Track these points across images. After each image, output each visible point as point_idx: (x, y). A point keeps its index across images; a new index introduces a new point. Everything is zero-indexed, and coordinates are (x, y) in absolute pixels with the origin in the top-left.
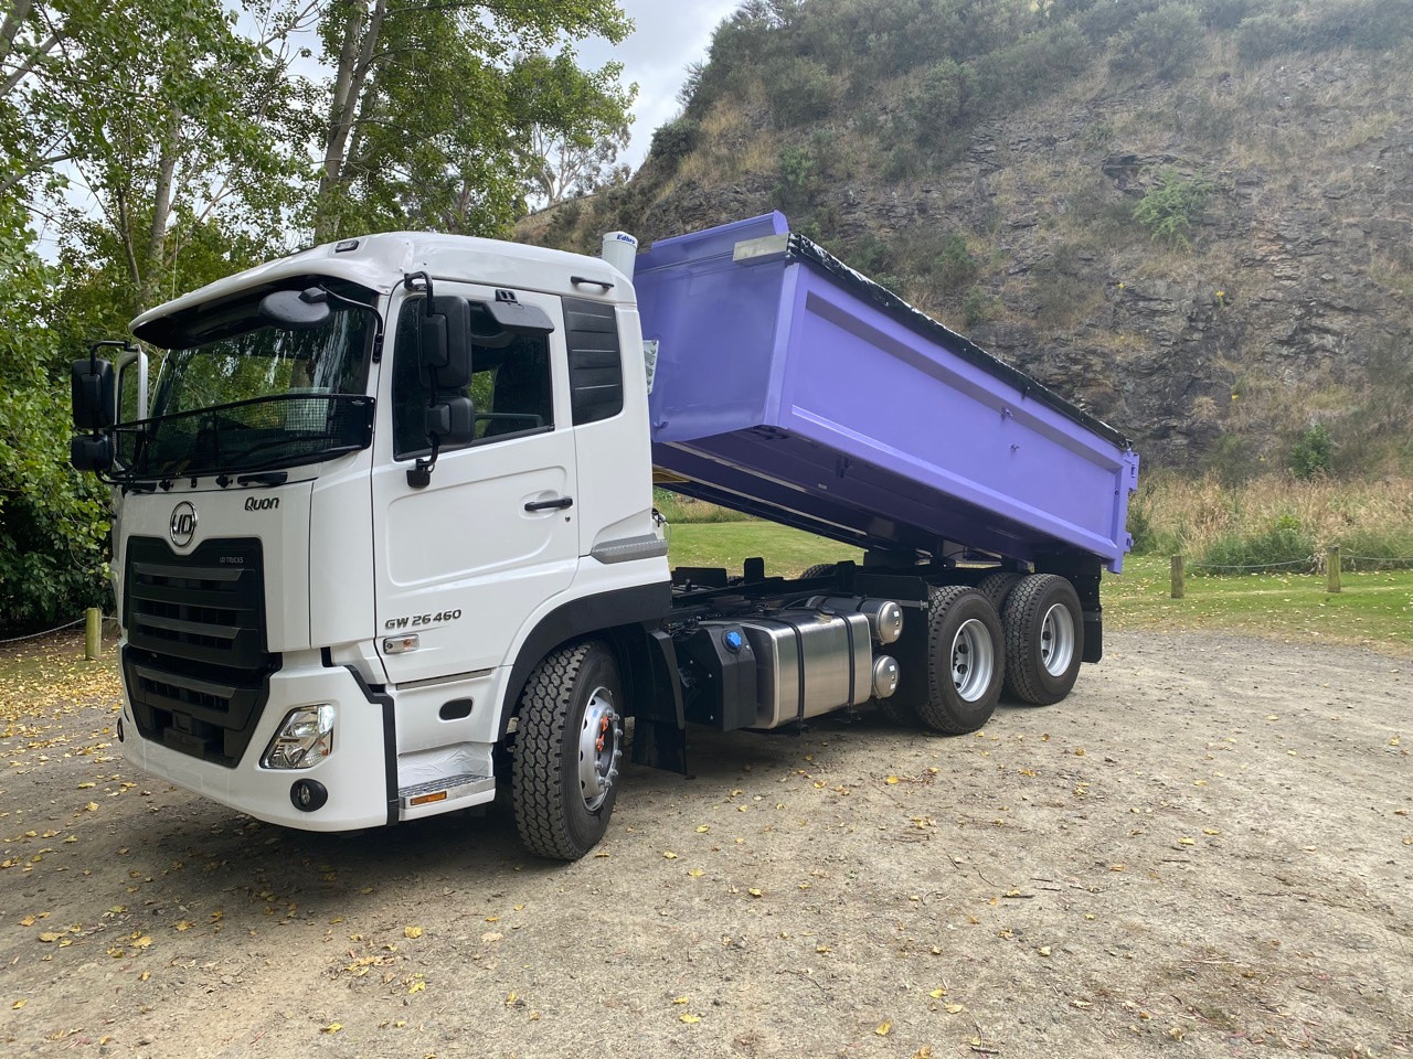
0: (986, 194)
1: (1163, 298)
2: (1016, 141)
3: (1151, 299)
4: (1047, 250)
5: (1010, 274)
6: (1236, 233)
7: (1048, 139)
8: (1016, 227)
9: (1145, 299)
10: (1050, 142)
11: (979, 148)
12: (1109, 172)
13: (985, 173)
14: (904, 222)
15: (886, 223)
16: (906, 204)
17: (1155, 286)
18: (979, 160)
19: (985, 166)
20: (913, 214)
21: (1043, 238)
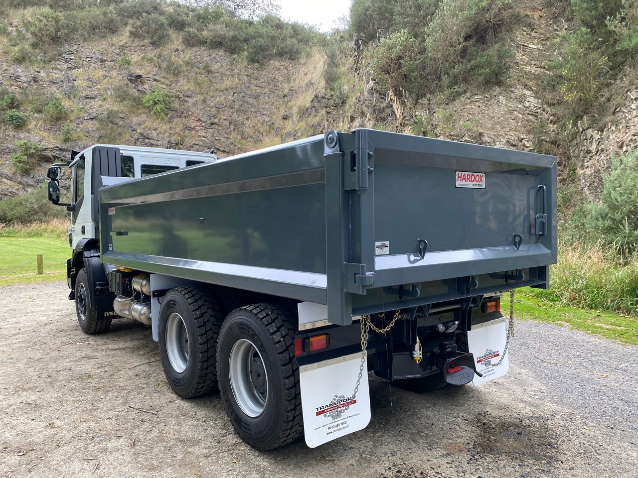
0: (71, 79)
1: (156, 139)
2: (85, 57)
3: (151, 139)
4: (103, 111)
5: (85, 119)
6: (183, 116)
7: (101, 59)
8: (87, 97)
9: (148, 139)
10: (102, 61)
11: (67, 56)
12: (130, 80)
13: (70, 69)
14: (26, 85)
15: (15, 84)
16: (26, 76)
17: (152, 133)
18: (66, 61)
19: (69, 65)
20: (30, 82)
21: (101, 105)
